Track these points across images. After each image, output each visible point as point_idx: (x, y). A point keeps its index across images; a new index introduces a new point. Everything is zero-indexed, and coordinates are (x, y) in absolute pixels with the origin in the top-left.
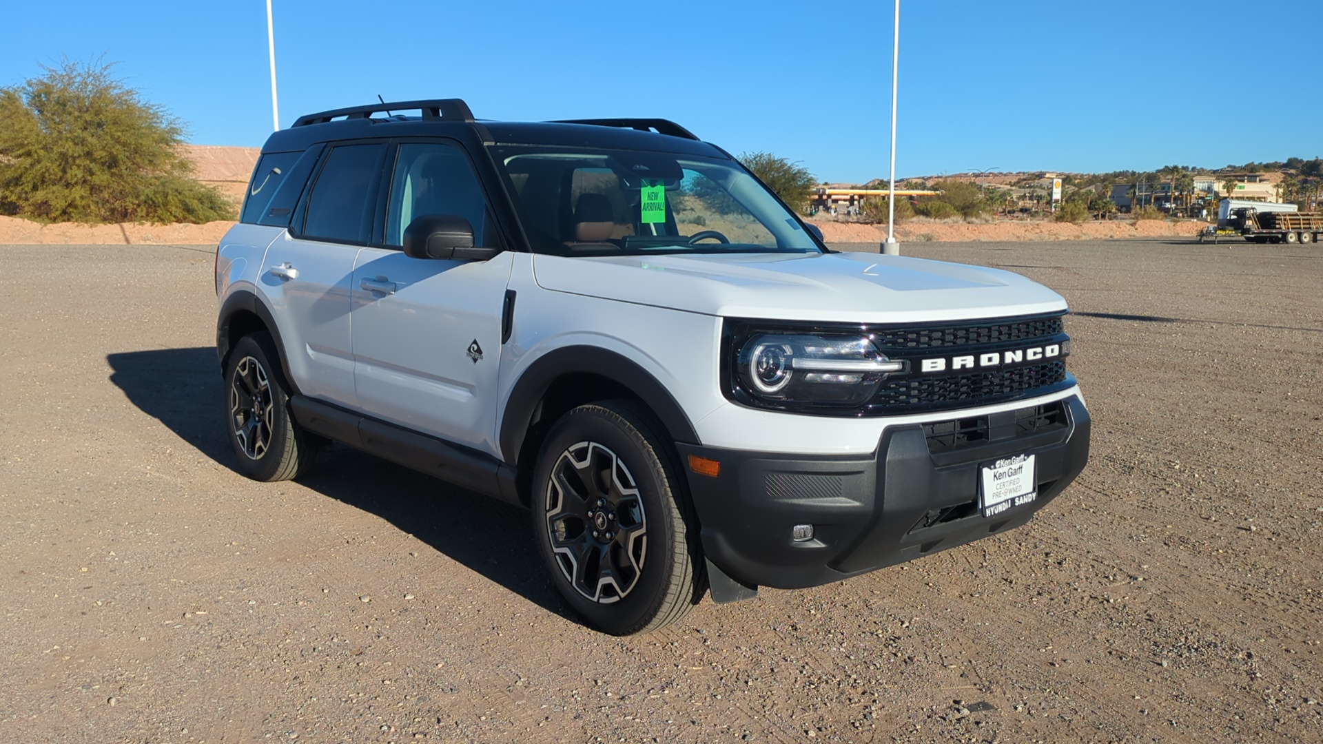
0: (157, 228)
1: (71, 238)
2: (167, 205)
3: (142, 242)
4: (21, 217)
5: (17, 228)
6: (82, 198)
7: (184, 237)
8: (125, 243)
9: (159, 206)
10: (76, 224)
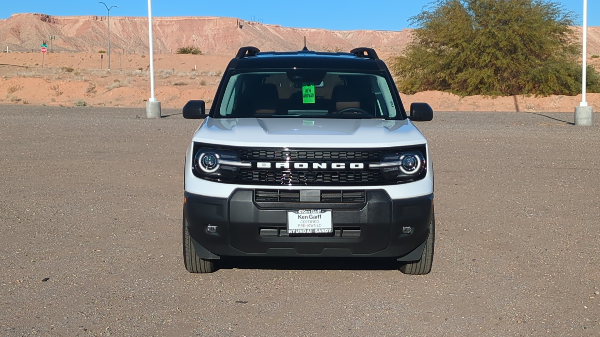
0: (538, 100)
1: (478, 107)
2: (548, 82)
3: (526, 110)
4: (448, 92)
5: (445, 99)
6: (489, 77)
7: (557, 106)
8: (515, 111)
9: (542, 82)
10: (483, 96)
